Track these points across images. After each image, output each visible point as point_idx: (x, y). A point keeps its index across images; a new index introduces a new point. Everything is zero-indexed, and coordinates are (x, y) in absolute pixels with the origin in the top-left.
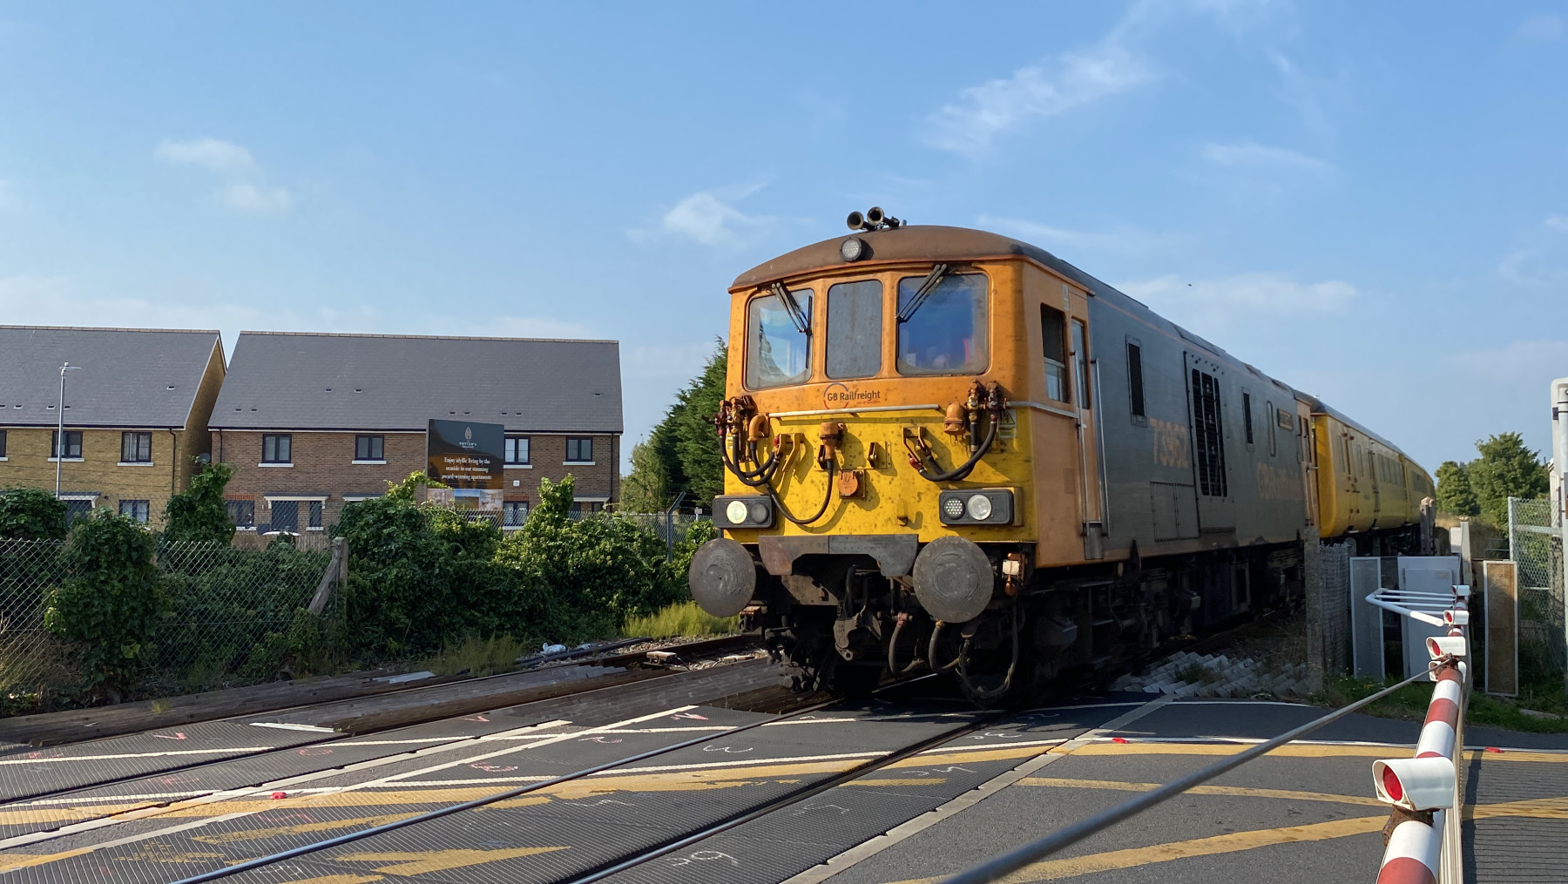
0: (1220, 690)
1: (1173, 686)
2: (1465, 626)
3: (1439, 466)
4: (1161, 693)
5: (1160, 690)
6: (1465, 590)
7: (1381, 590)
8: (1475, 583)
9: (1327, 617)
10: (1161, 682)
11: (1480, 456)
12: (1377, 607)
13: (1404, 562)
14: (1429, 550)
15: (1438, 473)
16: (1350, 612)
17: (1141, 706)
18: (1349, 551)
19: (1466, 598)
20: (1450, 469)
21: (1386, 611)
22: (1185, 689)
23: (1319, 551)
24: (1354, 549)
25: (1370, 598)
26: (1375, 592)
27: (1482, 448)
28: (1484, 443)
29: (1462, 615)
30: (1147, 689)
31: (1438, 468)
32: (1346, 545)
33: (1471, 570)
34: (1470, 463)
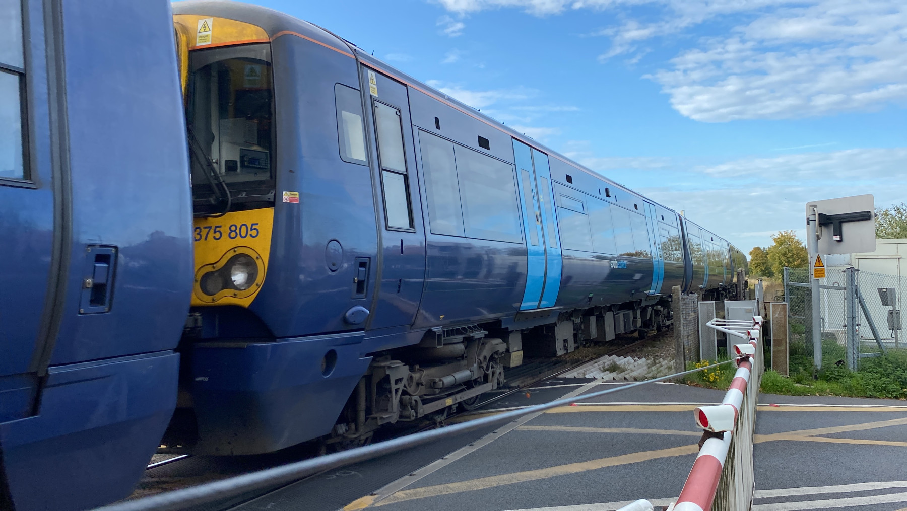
0: (627, 376)
1: (602, 374)
2: (757, 338)
3: (751, 249)
4: (594, 379)
5: (594, 377)
6: (759, 319)
7: (715, 319)
8: (766, 315)
9: (686, 334)
10: (595, 372)
11: (774, 244)
12: (714, 329)
13: (728, 304)
14: (742, 297)
15: (751, 254)
16: (698, 332)
17: (584, 385)
18: (698, 298)
19: (760, 323)
20: (757, 252)
21: (718, 331)
22: (609, 376)
23: (680, 299)
24: (701, 297)
25: (709, 324)
26: (712, 321)
27: (775, 239)
28: (776, 237)
29: (756, 333)
30: (587, 376)
31: (751, 251)
32: (696, 295)
33: (764, 308)
34: (768, 248)
